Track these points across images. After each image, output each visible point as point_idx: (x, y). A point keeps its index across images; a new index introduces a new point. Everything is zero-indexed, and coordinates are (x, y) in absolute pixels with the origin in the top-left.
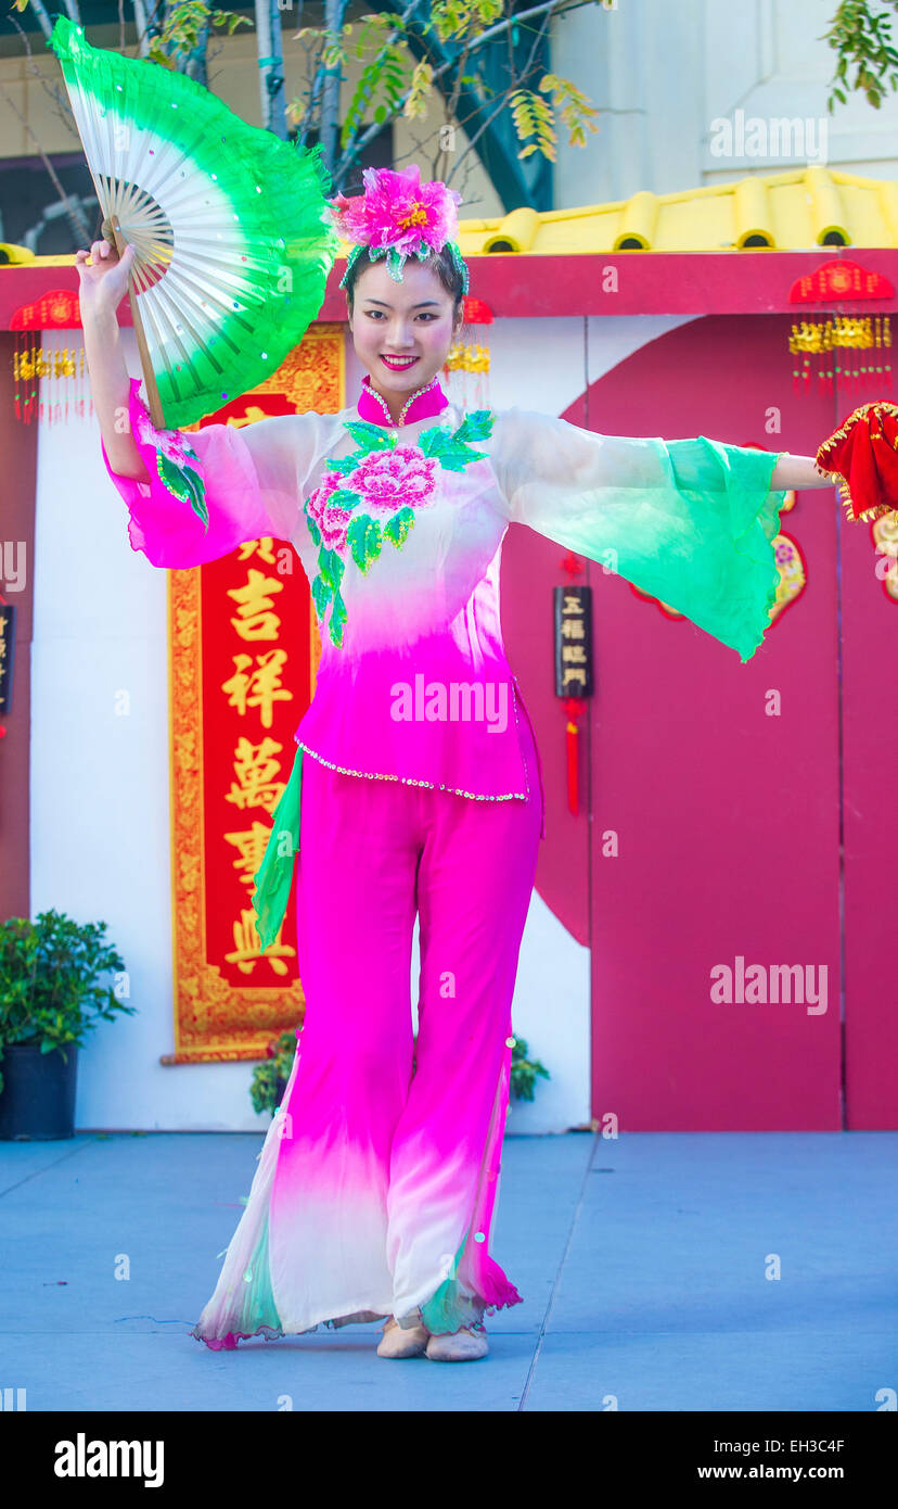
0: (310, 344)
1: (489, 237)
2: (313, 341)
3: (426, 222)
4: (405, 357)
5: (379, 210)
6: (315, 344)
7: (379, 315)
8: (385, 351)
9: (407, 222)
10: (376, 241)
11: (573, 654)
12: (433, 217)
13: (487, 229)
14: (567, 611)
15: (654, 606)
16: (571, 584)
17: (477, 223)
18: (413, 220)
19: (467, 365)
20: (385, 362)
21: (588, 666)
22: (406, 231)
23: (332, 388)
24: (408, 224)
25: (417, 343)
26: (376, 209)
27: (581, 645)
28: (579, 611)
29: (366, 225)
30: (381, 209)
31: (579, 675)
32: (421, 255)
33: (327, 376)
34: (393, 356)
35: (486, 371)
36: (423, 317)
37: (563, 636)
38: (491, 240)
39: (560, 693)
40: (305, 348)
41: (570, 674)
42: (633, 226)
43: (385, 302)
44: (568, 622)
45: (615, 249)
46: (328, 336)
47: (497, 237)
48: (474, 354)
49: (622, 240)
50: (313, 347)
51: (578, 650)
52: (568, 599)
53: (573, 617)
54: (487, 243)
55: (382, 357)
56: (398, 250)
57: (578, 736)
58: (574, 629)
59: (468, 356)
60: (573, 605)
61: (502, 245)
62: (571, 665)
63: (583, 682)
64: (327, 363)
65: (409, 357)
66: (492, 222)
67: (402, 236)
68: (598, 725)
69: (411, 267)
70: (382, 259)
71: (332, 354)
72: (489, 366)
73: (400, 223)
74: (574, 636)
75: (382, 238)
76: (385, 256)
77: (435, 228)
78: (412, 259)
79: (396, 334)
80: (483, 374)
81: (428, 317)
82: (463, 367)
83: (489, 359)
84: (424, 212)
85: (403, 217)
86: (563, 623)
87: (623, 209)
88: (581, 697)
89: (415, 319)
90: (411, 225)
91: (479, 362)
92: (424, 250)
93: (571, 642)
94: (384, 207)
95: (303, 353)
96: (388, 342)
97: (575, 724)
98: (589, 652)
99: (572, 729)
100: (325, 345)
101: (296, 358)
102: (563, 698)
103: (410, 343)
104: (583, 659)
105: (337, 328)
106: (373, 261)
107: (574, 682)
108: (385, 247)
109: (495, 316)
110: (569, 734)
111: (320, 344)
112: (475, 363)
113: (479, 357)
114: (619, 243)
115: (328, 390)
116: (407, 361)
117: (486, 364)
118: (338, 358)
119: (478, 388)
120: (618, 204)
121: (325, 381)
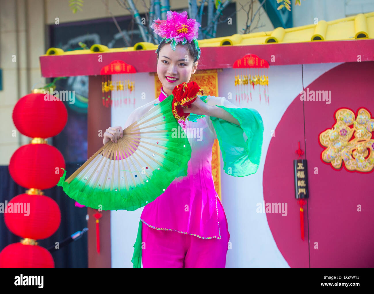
0: (205, 77)
1: (267, 38)
2: (206, 76)
3: (187, 32)
4: (174, 78)
5: (171, 26)
6: (207, 77)
7: (166, 62)
8: (167, 75)
9: (180, 31)
10: (168, 36)
11: (301, 183)
12: (190, 30)
13: (267, 35)
14: (299, 168)
15: (329, 166)
16: (300, 158)
17: (263, 33)
18: (182, 31)
19: (261, 83)
20: (167, 79)
21: (307, 188)
22: (180, 34)
23: (214, 92)
24: (181, 32)
25: (178, 73)
26: (170, 25)
27: (304, 180)
28: (303, 168)
29: (166, 30)
30: (172, 25)
31: (304, 191)
32: (183, 43)
33: (212, 88)
34: (170, 77)
35: (267, 85)
36: (181, 64)
37: (298, 177)
38: (268, 38)
39: (297, 197)
40: (204, 78)
41: (300, 191)
42: (318, 32)
43: (169, 57)
44: (299, 172)
45: (311, 40)
46: (212, 74)
47: (270, 37)
48: (263, 79)
49: (314, 37)
50: (206, 78)
51: (303, 182)
52: (299, 164)
53: (301, 170)
54: (266, 40)
55: (166, 77)
56: (175, 40)
57: (304, 212)
58: (301, 175)
59: (261, 79)
60: (301, 166)
61: (272, 40)
62: (301, 187)
63: (305, 193)
64: (212, 83)
65: (175, 78)
66: (268, 33)
67: (178, 35)
68: (311, 208)
69: (179, 46)
70: (169, 43)
71: (213, 80)
72: (268, 83)
73: (177, 31)
74: (301, 177)
75: (170, 35)
76: (171, 42)
77: (190, 34)
78: (180, 44)
79: (171, 69)
80: (266, 85)
81: (183, 65)
82: (259, 84)
83: (268, 80)
84: (187, 28)
85: (179, 29)
86: (297, 172)
87: (315, 27)
88: (304, 199)
89: (179, 65)
90: (182, 32)
91: (265, 81)
92: (184, 41)
93: (300, 179)
94: (173, 25)
95: (203, 80)
96: (168, 72)
97: (302, 208)
98: (307, 182)
99: (301, 210)
100: (211, 77)
101: (201, 82)
102: (298, 199)
103: (176, 73)
104: (305, 185)
105: (215, 71)
106: (166, 43)
107: (302, 194)
108: (171, 38)
109: (270, 65)
110: (301, 212)
111: (209, 77)
112: (263, 82)
113: (265, 79)
114: (313, 38)
115: (212, 93)
116: (174, 79)
117: (267, 82)
118: (215, 82)
119: (265, 91)
120: (312, 25)
121: (211, 90)
